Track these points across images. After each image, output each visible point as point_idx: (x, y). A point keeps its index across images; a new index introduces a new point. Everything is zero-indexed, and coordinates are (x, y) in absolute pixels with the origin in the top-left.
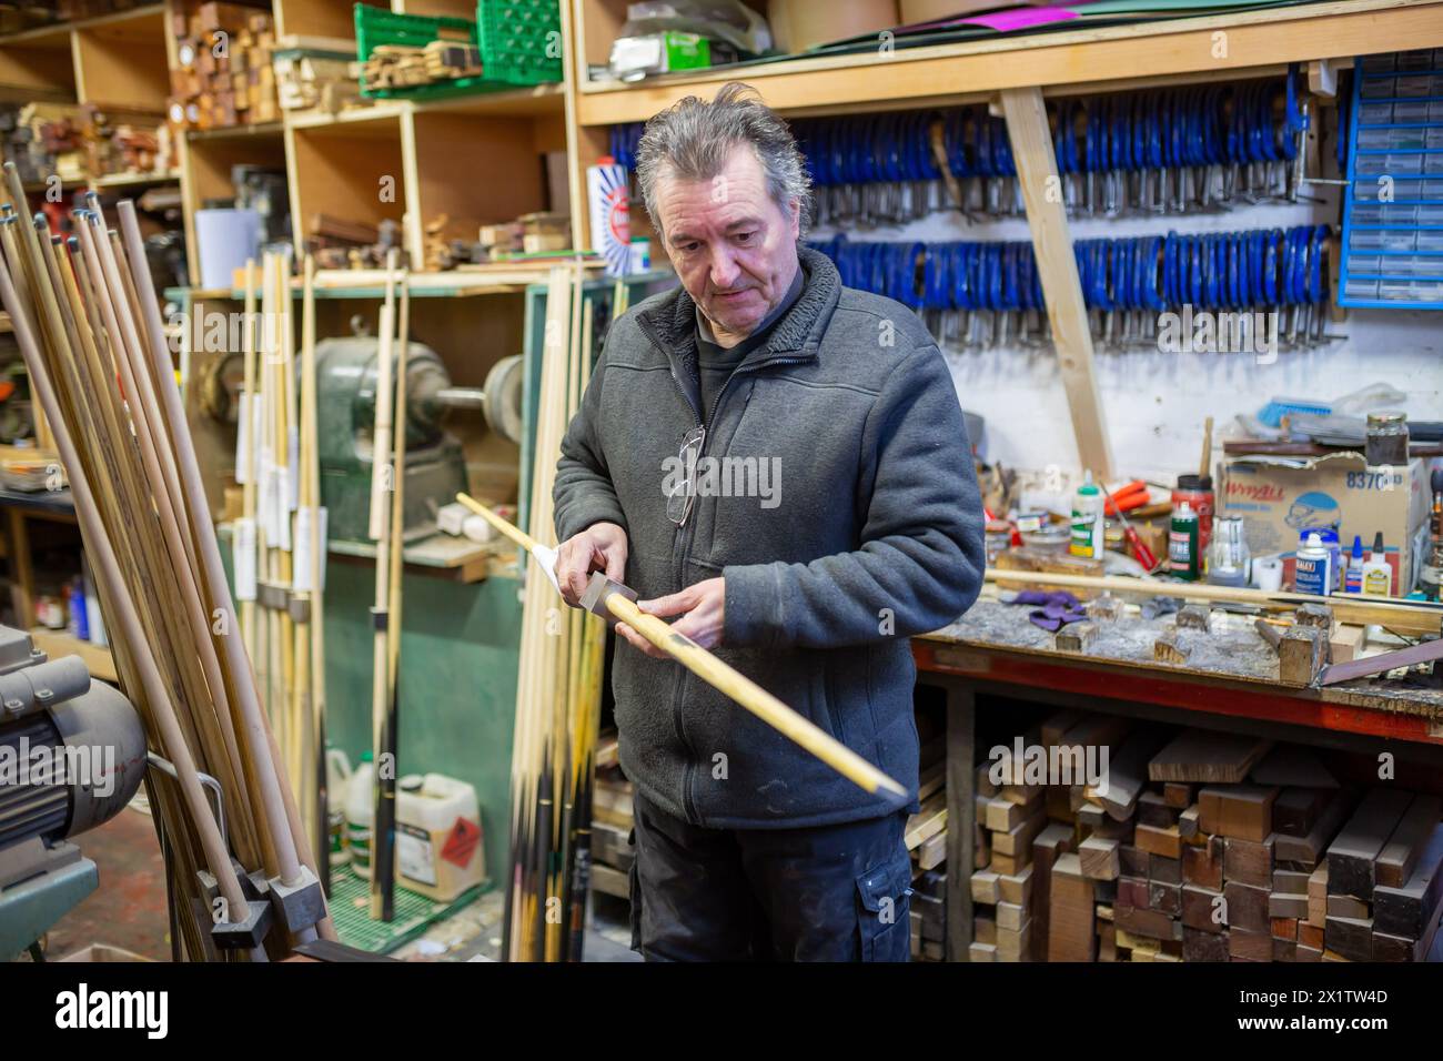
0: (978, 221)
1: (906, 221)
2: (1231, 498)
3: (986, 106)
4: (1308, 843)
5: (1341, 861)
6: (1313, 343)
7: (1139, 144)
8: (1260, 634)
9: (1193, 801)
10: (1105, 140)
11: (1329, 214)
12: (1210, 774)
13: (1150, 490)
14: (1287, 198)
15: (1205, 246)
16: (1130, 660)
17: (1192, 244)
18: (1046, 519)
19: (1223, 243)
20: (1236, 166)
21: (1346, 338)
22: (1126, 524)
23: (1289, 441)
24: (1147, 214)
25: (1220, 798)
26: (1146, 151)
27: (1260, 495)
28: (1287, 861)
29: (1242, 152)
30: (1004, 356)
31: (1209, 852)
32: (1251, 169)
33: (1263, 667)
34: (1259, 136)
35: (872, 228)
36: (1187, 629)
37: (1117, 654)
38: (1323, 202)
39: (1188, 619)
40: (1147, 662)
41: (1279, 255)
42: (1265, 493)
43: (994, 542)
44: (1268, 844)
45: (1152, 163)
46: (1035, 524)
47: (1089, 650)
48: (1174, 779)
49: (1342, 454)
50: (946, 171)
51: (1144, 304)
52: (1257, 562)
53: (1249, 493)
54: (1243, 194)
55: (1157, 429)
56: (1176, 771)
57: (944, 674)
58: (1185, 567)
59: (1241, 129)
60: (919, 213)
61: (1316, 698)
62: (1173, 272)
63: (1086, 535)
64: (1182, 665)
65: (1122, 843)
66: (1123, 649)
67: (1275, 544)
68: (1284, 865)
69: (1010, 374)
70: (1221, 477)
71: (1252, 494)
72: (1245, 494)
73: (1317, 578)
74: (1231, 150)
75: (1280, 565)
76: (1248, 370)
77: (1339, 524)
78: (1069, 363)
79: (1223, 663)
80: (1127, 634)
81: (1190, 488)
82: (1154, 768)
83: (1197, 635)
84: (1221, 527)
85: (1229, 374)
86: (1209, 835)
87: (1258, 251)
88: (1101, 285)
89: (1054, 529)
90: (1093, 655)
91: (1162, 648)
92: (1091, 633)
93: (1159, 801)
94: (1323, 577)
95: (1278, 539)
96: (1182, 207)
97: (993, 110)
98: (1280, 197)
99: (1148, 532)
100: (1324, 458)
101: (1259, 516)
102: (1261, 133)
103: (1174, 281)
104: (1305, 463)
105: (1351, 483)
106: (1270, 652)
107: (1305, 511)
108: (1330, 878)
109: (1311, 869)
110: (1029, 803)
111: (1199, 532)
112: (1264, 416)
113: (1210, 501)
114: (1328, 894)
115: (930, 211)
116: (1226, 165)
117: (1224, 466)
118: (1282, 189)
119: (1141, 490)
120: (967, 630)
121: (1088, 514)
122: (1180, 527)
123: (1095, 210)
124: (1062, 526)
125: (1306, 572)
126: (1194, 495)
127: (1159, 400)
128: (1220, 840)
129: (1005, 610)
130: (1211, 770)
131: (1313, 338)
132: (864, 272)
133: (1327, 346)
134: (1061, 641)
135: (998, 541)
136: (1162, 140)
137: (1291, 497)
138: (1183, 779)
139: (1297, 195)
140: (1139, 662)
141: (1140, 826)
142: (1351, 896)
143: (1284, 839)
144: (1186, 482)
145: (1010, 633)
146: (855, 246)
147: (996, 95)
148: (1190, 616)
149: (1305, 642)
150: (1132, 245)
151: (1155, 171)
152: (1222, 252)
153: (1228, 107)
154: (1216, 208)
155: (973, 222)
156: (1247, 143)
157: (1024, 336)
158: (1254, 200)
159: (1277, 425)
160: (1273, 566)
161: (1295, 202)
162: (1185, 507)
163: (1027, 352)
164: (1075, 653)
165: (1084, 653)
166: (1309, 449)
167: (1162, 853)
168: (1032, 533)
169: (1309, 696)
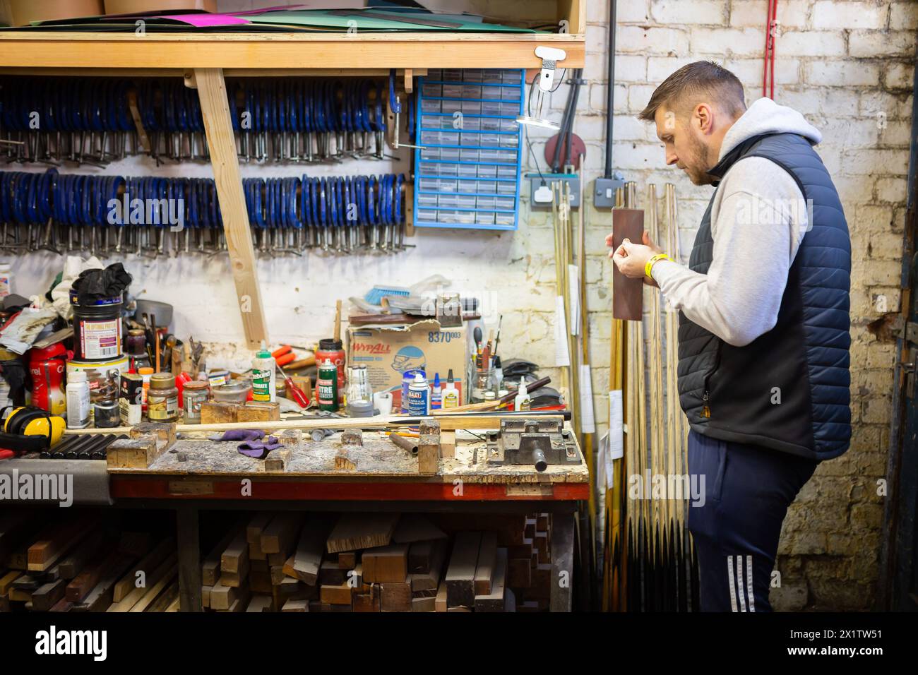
0: (163, 163)
1: (106, 162)
2: (357, 353)
3: (182, 80)
4: (431, 577)
5: (454, 585)
6: (397, 250)
7: (282, 115)
8: (394, 442)
9: (358, 562)
10: (258, 111)
11: (404, 167)
12: (369, 542)
13: (294, 351)
14: (378, 155)
15: (328, 186)
16: (318, 472)
17: (319, 184)
18: (229, 377)
19: (340, 184)
20: (346, 133)
21: (414, 246)
22: (286, 377)
23: (389, 313)
24: (286, 162)
25: (376, 557)
26: (288, 119)
27: (375, 350)
28: (420, 591)
29: (350, 125)
30: (185, 260)
31: (371, 596)
32: (354, 135)
33: (406, 466)
34: (360, 115)
35: (78, 165)
36: (349, 445)
37: (309, 468)
38: (398, 159)
39: (350, 438)
40: (330, 472)
41: (376, 192)
42: (378, 349)
43: (197, 397)
44: (408, 582)
45: (291, 128)
46: (222, 381)
47: (289, 469)
48: (345, 550)
49: (426, 321)
50: (139, 125)
51: (289, 224)
52: (377, 395)
53: (368, 350)
54: (349, 152)
55: (297, 309)
56: (346, 544)
57: (179, 500)
58: (331, 402)
59: (349, 110)
60: (116, 156)
61: (440, 481)
62: (308, 202)
63: (265, 386)
64: (354, 471)
65: (311, 601)
66: (311, 464)
67: (386, 382)
68: (418, 594)
69: (190, 274)
70: (349, 340)
71: (370, 350)
72: (365, 351)
73: (422, 403)
74: (343, 123)
75: (391, 396)
76: (355, 268)
77: (425, 365)
78: (239, 265)
79: (380, 466)
80: (310, 453)
81: (327, 349)
82: (330, 545)
83: (358, 449)
84: (353, 374)
85: (343, 271)
86: (370, 584)
87: (363, 189)
88: (258, 211)
89: (234, 383)
90: (292, 472)
91: (340, 460)
92: (288, 456)
93: (334, 567)
94: (426, 402)
95: (388, 378)
96: (311, 159)
97: (187, 83)
98: (372, 155)
99: (300, 381)
100: (415, 324)
101: (374, 364)
102: (362, 113)
103: (308, 209)
104: (403, 327)
105: (431, 339)
106: (407, 455)
107: (403, 359)
108: (448, 598)
109: (435, 594)
110: (242, 584)
111: (338, 378)
112: (369, 297)
113: (342, 356)
114: (448, 607)
115: (126, 155)
116: (338, 133)
117: (351, 332)
118: (373, 150)
119: (289, 352)
120: (194, 464)
121: (266, 371)
122: (324, 375)
123: (250, 157)
124: (240, 381)
125: (416, 399)
126: (332, 353)
127: (297, 289)
128: (377, 586)
129: (217, 446)
130: (369, 539)
131: (398, 247)
132: (75, 199)
133: (404, 252)
134: (269, 464)
135: (200, 395)
136: (297, 113)
137: (395, 350)
138: (351, 549)
139: (384, 155)
140: (325, 472)
141: (323, 587)
142: (461, 606)
143: (417, 577)
144: (326, 344)
145: (227, 463)
146: (67, 178)
147: (190, 73)
148: (350, 436)
149: (433, 445)
150: (279, 184)
151: (292, 133)
152: (339, 190)
153: (340, 95)
154: (332, 161)
155: (160, 165)
156: (353, 119)
157: (201, 246)
158: (357, 156)
159: (379, 304)
160: (387, 397)
161: (381, 159)
162: (328, 362)
163: (203, 258)
164: (280, 472)
165: (286, 471)
166: (402, 318)
167: (340, 603)
168: (220, 387)
169: (435, 481)
